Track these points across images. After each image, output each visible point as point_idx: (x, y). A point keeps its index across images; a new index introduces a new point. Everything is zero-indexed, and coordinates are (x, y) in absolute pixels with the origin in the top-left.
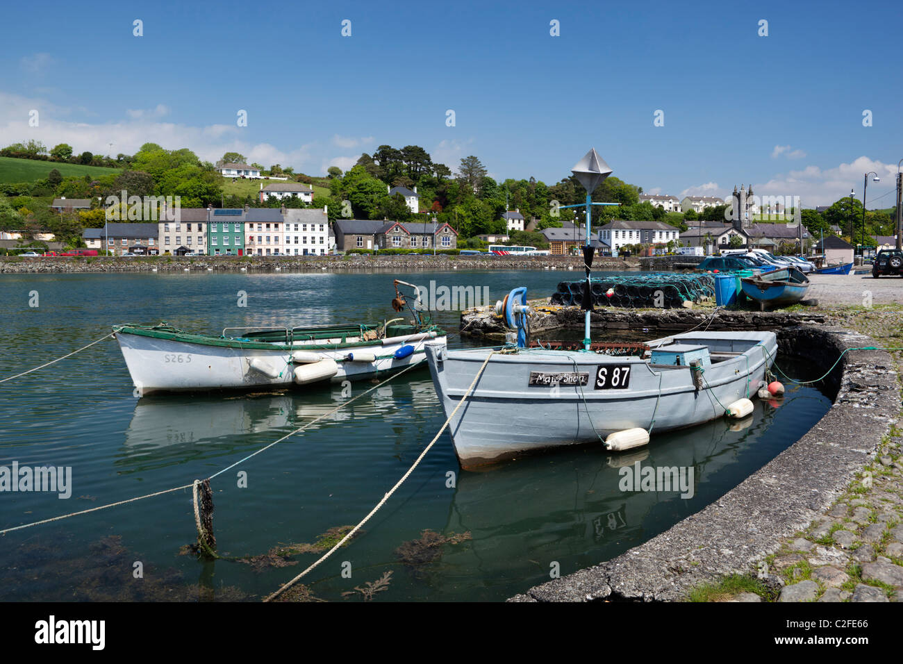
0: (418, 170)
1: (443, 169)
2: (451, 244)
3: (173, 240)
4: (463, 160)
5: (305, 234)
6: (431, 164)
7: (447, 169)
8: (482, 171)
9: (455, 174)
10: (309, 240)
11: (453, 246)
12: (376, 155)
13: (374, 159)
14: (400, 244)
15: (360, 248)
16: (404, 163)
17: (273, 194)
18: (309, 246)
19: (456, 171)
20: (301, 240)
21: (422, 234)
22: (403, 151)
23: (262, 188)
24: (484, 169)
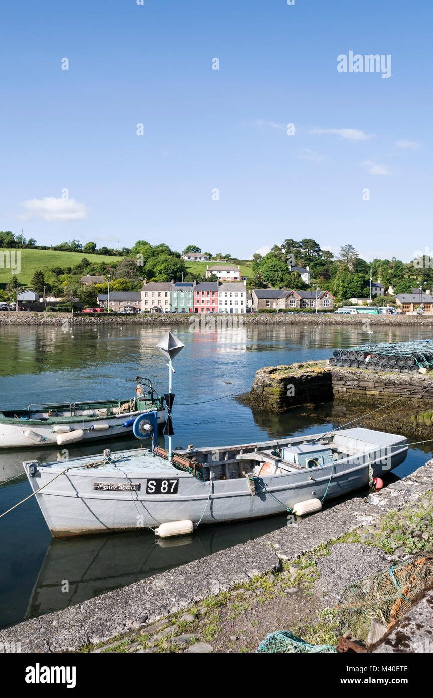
0: (311, 255)
1: (329, 254)
2: (329, 305)
3: (149, 302)
4: (342, 248)
5: (231, 299)
6: (320, 250)
7: (331, 254)
8: (356, 254)
9: (336, 257)
10: (234, 303)
11: (331, 307)
12: (283, 246)
13: (282, 248)
14: (294, 305)
15: (268, 308)
16: (302, 250)
17: (214, 272)
18: (234, 307)
19: (337, 255)
20: (229, 303)
21: (310, 299)
22: (301, 242)
23: (208, 268)
24: (357, 253)
